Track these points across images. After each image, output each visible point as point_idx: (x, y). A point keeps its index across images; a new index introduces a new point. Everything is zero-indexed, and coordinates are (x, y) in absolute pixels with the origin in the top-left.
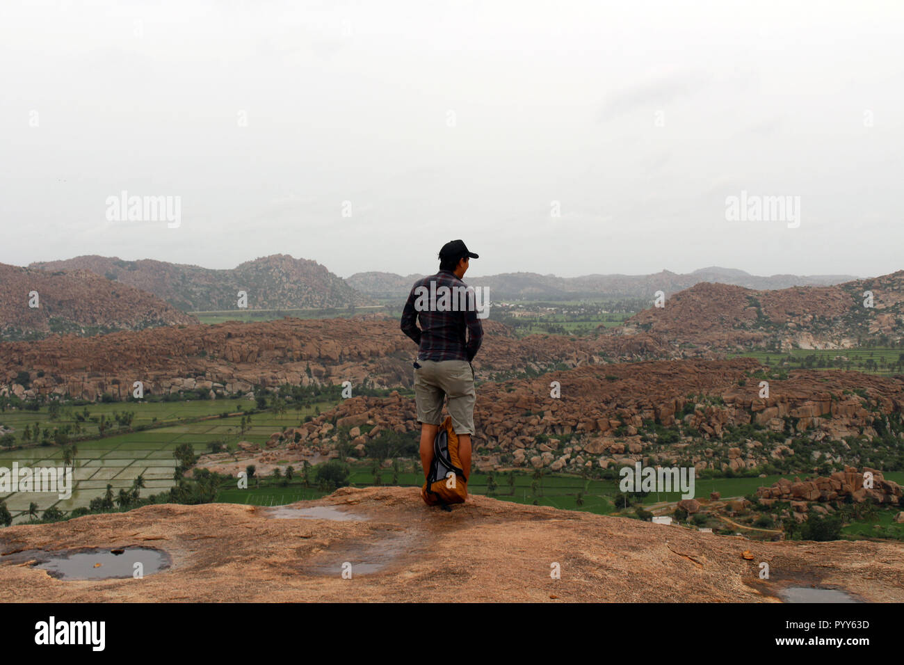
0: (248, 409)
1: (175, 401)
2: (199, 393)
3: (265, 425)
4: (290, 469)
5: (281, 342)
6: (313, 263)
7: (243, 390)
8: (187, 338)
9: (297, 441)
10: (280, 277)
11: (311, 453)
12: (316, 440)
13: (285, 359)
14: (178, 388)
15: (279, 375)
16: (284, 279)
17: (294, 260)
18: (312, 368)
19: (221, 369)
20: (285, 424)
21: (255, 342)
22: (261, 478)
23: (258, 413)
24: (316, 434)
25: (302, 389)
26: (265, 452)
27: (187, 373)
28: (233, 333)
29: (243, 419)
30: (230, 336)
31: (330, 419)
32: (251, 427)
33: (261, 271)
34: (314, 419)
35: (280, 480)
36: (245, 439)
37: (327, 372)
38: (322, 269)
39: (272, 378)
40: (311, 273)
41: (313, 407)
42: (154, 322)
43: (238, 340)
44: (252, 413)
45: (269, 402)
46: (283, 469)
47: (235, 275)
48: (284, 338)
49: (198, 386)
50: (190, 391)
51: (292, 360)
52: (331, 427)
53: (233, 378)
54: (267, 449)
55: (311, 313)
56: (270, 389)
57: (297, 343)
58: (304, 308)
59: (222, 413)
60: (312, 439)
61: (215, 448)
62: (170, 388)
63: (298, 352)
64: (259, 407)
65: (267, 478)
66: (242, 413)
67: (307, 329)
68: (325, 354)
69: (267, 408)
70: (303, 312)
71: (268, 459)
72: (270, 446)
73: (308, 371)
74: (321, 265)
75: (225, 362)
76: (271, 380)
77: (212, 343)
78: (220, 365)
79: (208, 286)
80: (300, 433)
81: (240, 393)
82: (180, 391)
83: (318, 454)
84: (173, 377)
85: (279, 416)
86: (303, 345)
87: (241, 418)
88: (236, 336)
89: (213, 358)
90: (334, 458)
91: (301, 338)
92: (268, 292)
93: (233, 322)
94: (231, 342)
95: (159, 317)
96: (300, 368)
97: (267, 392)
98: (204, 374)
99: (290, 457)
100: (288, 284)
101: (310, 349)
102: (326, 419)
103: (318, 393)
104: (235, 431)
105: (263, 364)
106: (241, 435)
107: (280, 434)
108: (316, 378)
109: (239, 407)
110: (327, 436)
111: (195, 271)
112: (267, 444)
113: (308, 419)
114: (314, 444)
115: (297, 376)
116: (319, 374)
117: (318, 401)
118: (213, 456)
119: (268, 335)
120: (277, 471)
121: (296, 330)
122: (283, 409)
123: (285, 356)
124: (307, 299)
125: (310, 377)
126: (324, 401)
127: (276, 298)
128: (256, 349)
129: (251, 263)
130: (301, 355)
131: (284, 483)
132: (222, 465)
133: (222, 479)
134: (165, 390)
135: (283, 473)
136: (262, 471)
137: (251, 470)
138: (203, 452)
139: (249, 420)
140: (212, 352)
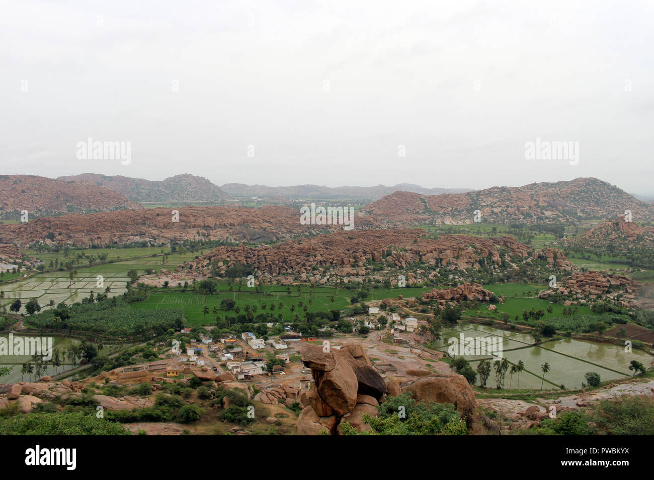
0: (167, 252)
1: (130, 248)
2: (142, 244)
3: (176, 260)
4: (186, 283)
5: (184, 218)
6: (203, 178)
7: (165, 242)
8: (136, 216)
9: (190, 268)
10: (186, 185)
11: (198, 275)
12: (201, 268)
13: (186, 226)
14: (132, 241)
15: (183, 235)
16: (188, 186)
17: (194, 176)
18: (200, 232)
19: (153, 231)
20: (184, 260)
22: (172, 288)
23: (172, 254)
24: (200, 265)
25: (195, 242)
26: (174, 274)
27: (136, 234)
28: (160, 213)
29: (164, 257)
30: (158, 215)
31: (208, 258)
32: (168, 261)
33: (177, 182)
34: (200, 257)
35: (181, 289)
36: (164, 268)
37: (208, 234)
39: (180, 236)
40: (203, 184)
41: (200, 251)
42: (121, 207)
43: (162, 217)
44: (169, 254)
45: (177, 248)
46: (183, 283)
47: (163, 184)
48: (186, 216)
49: (142, 240)
50: (137, 243)
51: (190, 227)
52: (208, 261)
53: (159, 236)
55: (202, 204)
56: (179, 242)
57: (193, 219)
59: (153, 254)
60: (198, 268)
61: (149, 272)
62: (127, 241)
63: (193, 223)
64: (172, 251)
65: (174, 288)
66: (164, 254)
67: (198, 212)
68: (207, 225)
69: (177, 252)
70: (198, 203)
71: (175, 278)
72: (177, 271)
73: (198, 233)
74: (207, 180)
75: (156, 228)
76: (179, 238)
77: (149, 218)
78: (153, 229)
79: (149, 189)
80: (192, 264)
81: (163, 244)
82: (132, 243)
83: (201, 275)
84: (129, 235)
85: (183, 256)
86: (195, 220)
87: (162, 257)
88: (162, 215)
89: (149, 226)
90: (210, 277)
91: (195, 216)
92: (180, 193)
93: (160, 208)
94: (159, 218)
95: (123, 205)
96: (194, 231)
97: (177, 244)
98: (145, 235)
99: (187, 277)
100: (190, 189)
101: (200, 222)
102: (206, 257)
103: (203, 244)
104: (159, 263)
105: (175, 229)
106: (163, 266)
107: (182, 265)
108: (202, 237)
109: (162, 251)
110: (206, 266)
111: (143, 181)
112: (175, 270)
113: (197, 258)
114: (199, 270)
115: (192, 236)
116: (204, 235)
117: (203, 248)
118: (147, 276)
120: (180, 284)
121: (192, 212)
122: (185, 252)
124: (200, 196)
125: (199, 236)
126: (206, 248)
127: (184, 196)
128: (172, 222)
129: (172, 178)
130: (195, 225)
131: (183, 290)
132: (153, 281)
133: (151, 288)
134: (124, 242)
135: (183, 285)
136: (173, 284)
137: (166, 283)
138: (143, 274)
139: (167, 258)
140: (149, 223)
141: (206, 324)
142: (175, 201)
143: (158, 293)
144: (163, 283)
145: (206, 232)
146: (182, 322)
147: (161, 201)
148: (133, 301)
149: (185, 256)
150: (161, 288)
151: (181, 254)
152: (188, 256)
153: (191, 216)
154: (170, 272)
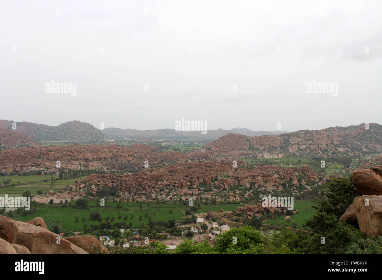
0: (56, 178)
1: (28, 175)
2: (37, 172)
3: (61, 184)
4: (66, 201)
5: (70, 153)
6: (88, 124)
7: (55, 171)
8: (34, 151)
9: (71, 190)
10: (76, 129)
11: (76, 194)
12: (78, 190)
13: (72, 159)
14: (30, 170)
15: (69, 166)
16: (77, 130)
17: (81, 123)
18: (82, 163)
19: (46, 163)
20: (68, 184)
21: (60, 153)
22: (55, 204)
23: (59, 180)
24: (78, 188)
25: (77, 171)
26: (59, 194)
27: (33, 165)
28: (52, 150)
29: (52, 182)
30: (50, 151)
31: (84, 182)
32: (55, 185)
33: (68, 127)
34: (78, 182)
35: (63, 205)
36: (51, 189)
37: (87, 165)
38: (92, 126)
39: (66, 167)
40: (88, 128)
41: (80, 178)
42: (24, 145)
43: (53, 152)
44: (57, 180)
45: (63, 175)
46: (64, 201)
47: (58, 128)
48: (71, 152)
49: (37, 169)
50: (34, 171)
51: (74, 160)
52: (84, 185)
53: (51, 166)
54: (60, 193)
55: (87, 143)
56: (65, 171)
57: (76, 154)
58: (84, 141)
59: (45, 180)
60: (77, 190)
61: (40, 193)
62: (27, 170)
63: (76, 157)
64: (60, 178)
65: (57, 204)
66: (53, 180)
67: (81, 149)
68: (87, 158)
69: (63, 178)
70: (84, 142)
71: (59, 197)
72: (61, 192)
73: (80, 164)
74: (91, 125)
75: (48, 161)
76: (66, 168)
77: (44, 153)
78: (46, 162)
79: (48, 132)
80: (72, 187)
81: (53, 172)
82: (30, 172)
83: (78, 195)
84: (28, 166)
85: (67, 181)
86: (78, 155)
87: (51, 182)
88: (53, 151)
89: (43, 159)
90: (84, 197)
91: (78, 152)
92: (71, 135)
93: (52, 146)
94: (51, 153)
95: (26, 144)
96: (77, 163)
97: (64, 172)
98: (40, 165)
99: (68, 196)
100: (78, 132)
101: (81, 156)
102: (83, 182)
103: (83, 173)
104: (48, 186)
105: (63, 161)
106: (51, 188)
107: (65, 187)
108: (83, 167)
109: (52, 178)
110: (82, 188)
111: (43, 126)
112: (60, 191)
113: (76, 182)
114: (77, 191)
115: (76, 166)
116: (84, 166)
117: (83, 176)
118: (38, 196)
119: (65, 150)
120: (61, 201)
121: (76, 149)
122: (69, 178)
123: (71, 159)
124: (85, 137)
125: (81, 166)
126: (85, 176)
127: (74, 137)
128: (60, 156)
129: (65, 123)
130: (77, 158)
131: (64, 206)
132: (42, 199)
133: (40, 205)
134: (24, 171)
135: (64, 202)
136: (57, 201)
137: (52, 201)
138: (35, 194)
139: (55, 183)
140: (43, 157)
141: (76, 230)
142: (67, 141)
143: (45, 208)
144: (49, 201)
145: (86, 164)
146: (58, 229)
147: (57, 140)
148: (25, 214)
149: (69, 181)
150: (48, 205)
151: (66, 180)
152: (71, 181)
153: (75, 152)
154: (55, 193)
